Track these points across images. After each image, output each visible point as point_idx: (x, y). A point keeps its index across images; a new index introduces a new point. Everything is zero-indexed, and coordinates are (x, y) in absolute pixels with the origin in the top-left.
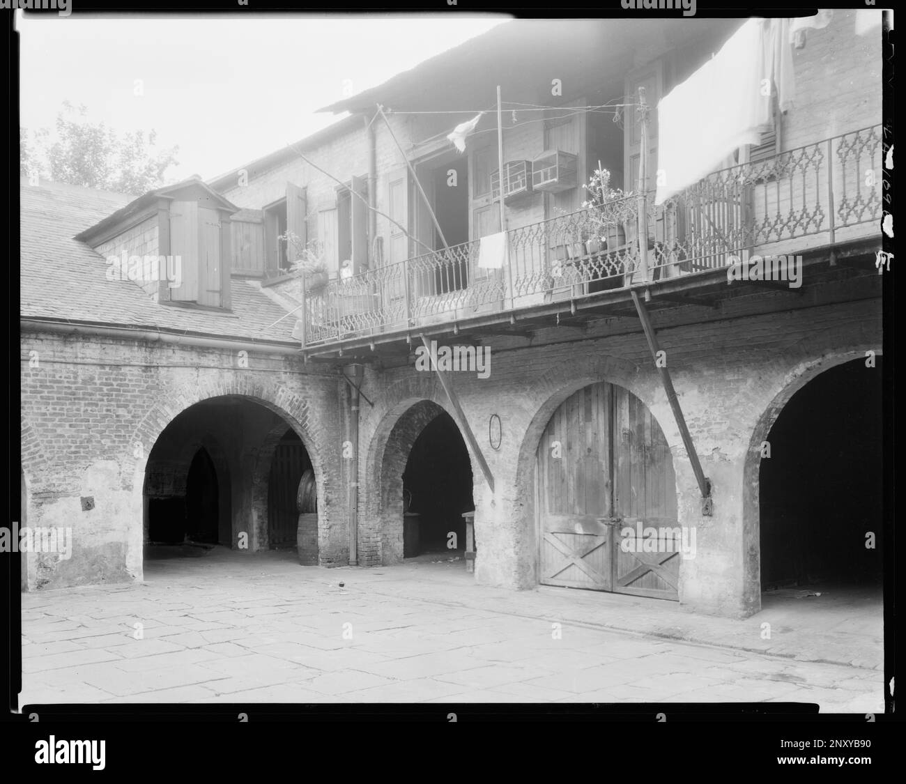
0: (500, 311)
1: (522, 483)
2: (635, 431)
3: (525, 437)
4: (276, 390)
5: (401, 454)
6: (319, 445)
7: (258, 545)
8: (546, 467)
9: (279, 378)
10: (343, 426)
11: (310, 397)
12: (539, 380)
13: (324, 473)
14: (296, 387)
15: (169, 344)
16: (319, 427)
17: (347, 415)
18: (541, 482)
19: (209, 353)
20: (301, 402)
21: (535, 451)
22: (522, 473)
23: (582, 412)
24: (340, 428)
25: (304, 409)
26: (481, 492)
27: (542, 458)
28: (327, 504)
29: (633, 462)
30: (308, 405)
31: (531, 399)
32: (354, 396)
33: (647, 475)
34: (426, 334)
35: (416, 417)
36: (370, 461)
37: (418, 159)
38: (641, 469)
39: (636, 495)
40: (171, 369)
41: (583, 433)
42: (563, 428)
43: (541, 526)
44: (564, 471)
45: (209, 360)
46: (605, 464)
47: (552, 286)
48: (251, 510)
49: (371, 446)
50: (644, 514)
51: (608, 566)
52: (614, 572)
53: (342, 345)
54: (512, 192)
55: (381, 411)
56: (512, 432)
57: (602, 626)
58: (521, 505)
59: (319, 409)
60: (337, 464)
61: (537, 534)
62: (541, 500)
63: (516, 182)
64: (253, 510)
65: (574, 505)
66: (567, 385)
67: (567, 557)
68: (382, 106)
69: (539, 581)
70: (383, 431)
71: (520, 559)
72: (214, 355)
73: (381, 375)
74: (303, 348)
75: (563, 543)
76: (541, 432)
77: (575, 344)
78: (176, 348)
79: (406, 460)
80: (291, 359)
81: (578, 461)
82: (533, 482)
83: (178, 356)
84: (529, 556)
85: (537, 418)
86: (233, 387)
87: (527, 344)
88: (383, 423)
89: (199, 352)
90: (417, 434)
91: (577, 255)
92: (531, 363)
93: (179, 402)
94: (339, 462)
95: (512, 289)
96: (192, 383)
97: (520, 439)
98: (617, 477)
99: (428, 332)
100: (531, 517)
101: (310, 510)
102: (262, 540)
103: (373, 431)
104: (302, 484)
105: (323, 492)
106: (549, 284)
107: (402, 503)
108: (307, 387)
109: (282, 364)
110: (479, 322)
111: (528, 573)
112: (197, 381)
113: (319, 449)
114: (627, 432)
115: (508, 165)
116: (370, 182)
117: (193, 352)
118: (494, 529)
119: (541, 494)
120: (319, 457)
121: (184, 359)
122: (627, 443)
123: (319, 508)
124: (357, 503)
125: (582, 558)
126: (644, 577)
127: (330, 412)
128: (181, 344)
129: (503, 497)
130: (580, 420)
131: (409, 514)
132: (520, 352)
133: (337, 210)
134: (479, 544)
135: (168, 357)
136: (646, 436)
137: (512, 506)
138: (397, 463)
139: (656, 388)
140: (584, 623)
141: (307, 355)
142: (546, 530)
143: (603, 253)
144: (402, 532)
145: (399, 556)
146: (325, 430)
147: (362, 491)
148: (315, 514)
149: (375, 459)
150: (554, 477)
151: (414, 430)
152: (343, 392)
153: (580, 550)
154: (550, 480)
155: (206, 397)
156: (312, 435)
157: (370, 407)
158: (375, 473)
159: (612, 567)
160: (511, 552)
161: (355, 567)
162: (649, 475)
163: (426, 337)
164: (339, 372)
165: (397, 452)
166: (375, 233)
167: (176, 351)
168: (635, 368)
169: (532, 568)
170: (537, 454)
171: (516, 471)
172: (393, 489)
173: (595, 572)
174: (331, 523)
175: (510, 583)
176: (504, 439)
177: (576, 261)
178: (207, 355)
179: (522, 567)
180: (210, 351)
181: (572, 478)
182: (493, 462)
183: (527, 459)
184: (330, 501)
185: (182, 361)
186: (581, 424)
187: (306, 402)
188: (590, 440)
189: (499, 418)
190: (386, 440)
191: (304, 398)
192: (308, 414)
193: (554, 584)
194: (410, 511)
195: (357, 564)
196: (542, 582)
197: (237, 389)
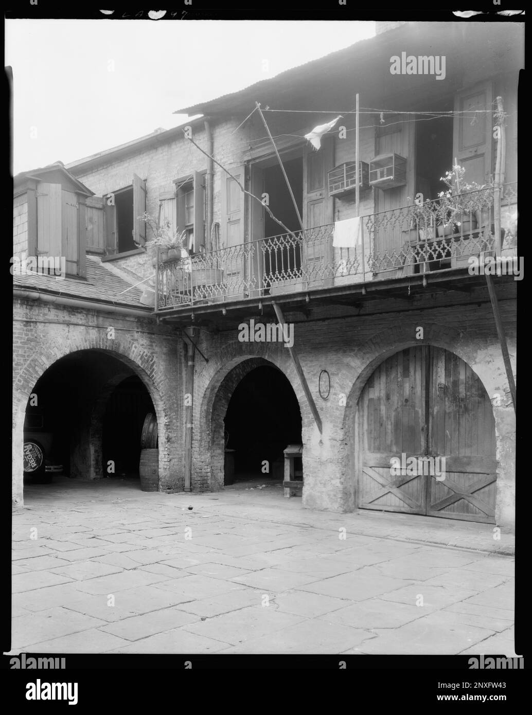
0: (330, 287)
1: (347, 427)
2: (451, 386)
3: (352, 389)
4: (130, 346)
5: (223, 401)
6: (162, 393)
7: (95, 474)
8: (366, 413)
9: (132, 336)
10: (181, 378)
11: (156, 353)
12: (367, 342)
13: (166, 416)
14: (146, 345)
15: (46, 303)
16: (162, 378)
17: (184, 369)
18: (361, 426)
19: (77, 312)
20: (150, 357)
21: (357, 401)
22: (347, 419)
23: (400, 370)
24: (179, 379)
25: (151, 363)
26: (310, 433)
27: (363, 407)
28: (168, 441)
29: (447, 411)
30: (155, 359)
31: (359, 359)
32: (190, 353)
33: (461, 421)
34: (278, 302)
35: (235, 372)
36: (203, 407)
37: (254, 159)
38: (455, 416)
39: (450, 437)
40: (47, 324)
41: (401, 386)
42: (382, 383)
43: (361, 461)
44: (382, 417)
45: (78, 318)
46: (421, 411)
47: (404, 263)
48: (89, 446)
49: (205, 395)
50: (457, 452)
51: (423, 494)
52: (428, 500)
53: (194, 310)
54: (348, 188)
55: (215, 366)
56: (340, 385)
57: (446, 545)
58: (346, 444)
59: (163, 363)
60: (176, 409)
61: (356, 468)
62: (361, 440)
63: (352, 179)
64: (91, 446)
65: (391, 444)
66: (393, 348)
67: (383, 486)
68: (260, 104)
69: (358, 505)
70: (215, 382)
71: (345, 488)
72: (82, 314)
73: (216, 337)
74: (156, 311)
75: (380, 475)
76: (363, 385)
77: (402, 313)
78: (51, 307)
79: (226, 406)
80: (142, 321)
81: (396, 409)
82: (354, 426)
83: (52, 314)
84: (350, 486)
85: (363, 374)
86: (96, 342)
87: (357, 313)
88: (216, 376)
89: (69, 311)
90: (235, 385)
91: (430, 237)
92: (359, 329)
93: (53, 354)
94: (177, 407)
95: (364, 266)
96: (63, 337)
97: (348, 390)
98: (433, 422)
99: (279, 300)
100: (353, 453)
101: (152, 446)
102: (98, 470)
103: (208, 382)
104: (146, 425)
105: (165, 431)
106: (402, 261)
107: (223, 442)
108: (154, 344)
109: (135, 325)
110: (330, 293)
111: (350, 499)
112: (68, 336)
113: (163, 396)
114: (443, 387)
115: (345, 165)
116: (208, 177)
117: (65, 311)
118: (322, 463)
119: (361, 436)
120: (163, 402)
121: (57, 316)
122: (442, 395)
123: (160, 445)
124: (192, 441)
125: (398, 487)
126: (456, 504)
127: (171, 366)
128: (55, 304)
129: (330, 438)
130: (399, 376)
131: (228, 450)
132: (349, 320)
133: (175, 200)
134: (307, 475)
135: (45, 315)
136: (461, 390)
137: (338, 445)
138: (220, 409)
139: (479, 351)
140: (428, 542)
141: (159, 318)
142: (365, 464)
143: (456, 235)
144: (223, 464)
145: (221, 484)
146: (167, 380)
147: (197, 432)
148: (156, 449)
149: (207, 405)
150: (373, 422)
151: (233, 383)
152: (181, 350)
153: (396, 481)
154: (369, 425)
155: (75, 350)
156: (158, 385)
157: (205, 363)
158: (206, 417)
159: (426, 496)
160: (337, 482)
161: (190, 493)
162: (463, 421)
163: (276, 304)
164: (178, 333)
165: (220, 400)
166: (212, 220)
167: (51, 310)
168: (459, 334)
169: (353, 495)
170: (358, 404)
171: (343, 417)
172: (217, 429)
173: (410, 499)
174: (171, 457)
175: (336, 508)
176: (332, 391)
177: (429, 242)
178: (76, 314)
179: (346, 494)
180: (79, 311)
181: (390, 423)
182: (322, 409)
183: (351, 407)
184: (170, 439)
185: (56, 318)
186: (399, 379)
187: (153, 357)
188: (408, 392)
189: (328, 373)
190: (217, 390)
191: (152, 353)
192: (154, 367)
193: (371, 508)
194: (228, 448)
195: (191, 490)
196: (360, 507)
197: (100, 344)
